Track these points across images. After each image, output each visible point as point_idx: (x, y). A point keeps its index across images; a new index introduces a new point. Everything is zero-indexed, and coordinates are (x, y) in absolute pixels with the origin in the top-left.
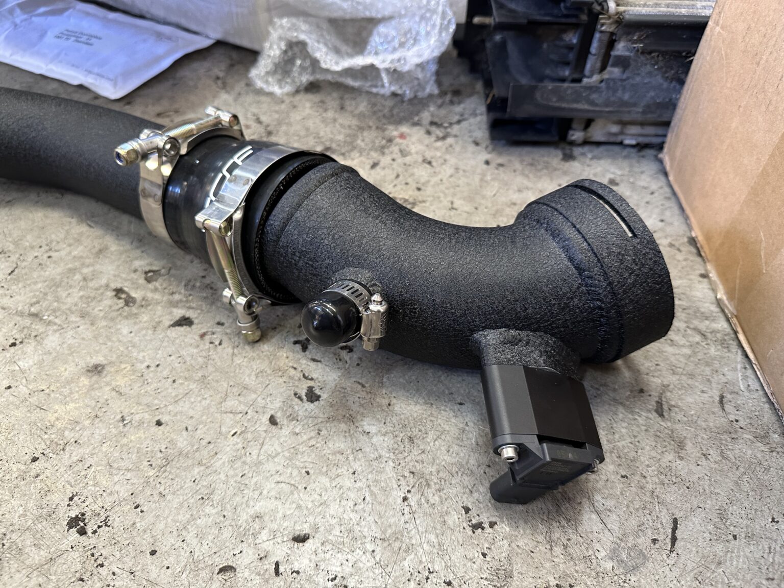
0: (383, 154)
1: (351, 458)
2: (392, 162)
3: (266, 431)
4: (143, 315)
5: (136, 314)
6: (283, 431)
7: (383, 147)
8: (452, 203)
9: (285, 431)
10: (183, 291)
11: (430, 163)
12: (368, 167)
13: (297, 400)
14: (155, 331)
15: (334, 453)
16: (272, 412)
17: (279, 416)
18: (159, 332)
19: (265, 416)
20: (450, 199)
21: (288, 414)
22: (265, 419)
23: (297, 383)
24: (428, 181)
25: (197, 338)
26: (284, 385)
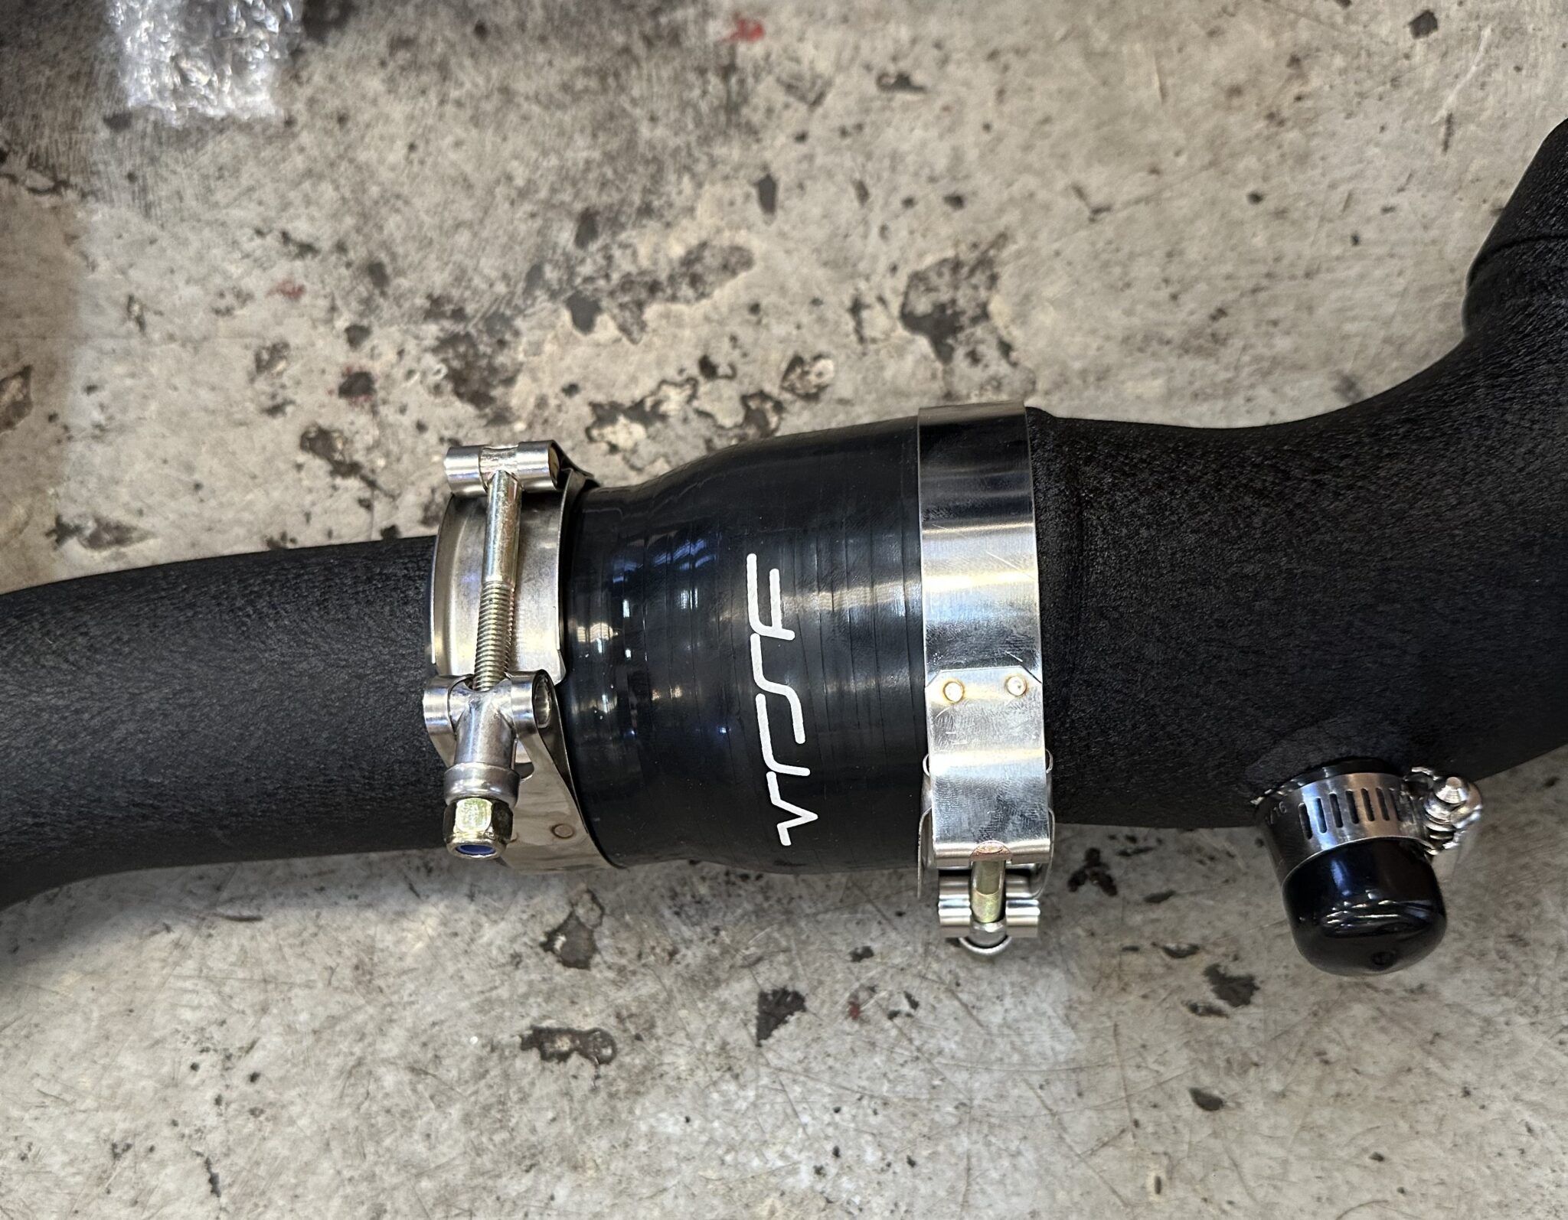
0: (752, 132)
1: (1433, 1065)
2: (802, 149)
3: (1215, 1134)
4: (668, 1059)
5: (647, 1068)
6: (1249, 1108)
7: (732, 107)
8: (1080, 192)
9: (1254, 1106)
10: (686, 932)
11: (904, 82)
12: (755, 209)
13: (1209, 1020)
14: (736, 1077)
15: (1393, 1080)
16: (1188, 1083)
17: (1206, 1081)
18: (750, 1072)
19: (1182, 1103)
20: (1061, 182)
21: (1222, 1064)
22: (1187, 1107)
23: (1172, 981)
24: (957, 156)
25: (849, 1026)
26: (1150, 1004)
